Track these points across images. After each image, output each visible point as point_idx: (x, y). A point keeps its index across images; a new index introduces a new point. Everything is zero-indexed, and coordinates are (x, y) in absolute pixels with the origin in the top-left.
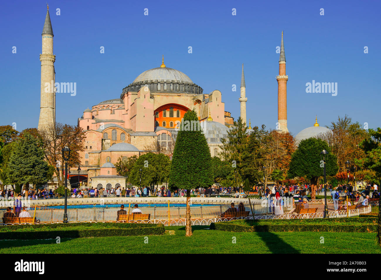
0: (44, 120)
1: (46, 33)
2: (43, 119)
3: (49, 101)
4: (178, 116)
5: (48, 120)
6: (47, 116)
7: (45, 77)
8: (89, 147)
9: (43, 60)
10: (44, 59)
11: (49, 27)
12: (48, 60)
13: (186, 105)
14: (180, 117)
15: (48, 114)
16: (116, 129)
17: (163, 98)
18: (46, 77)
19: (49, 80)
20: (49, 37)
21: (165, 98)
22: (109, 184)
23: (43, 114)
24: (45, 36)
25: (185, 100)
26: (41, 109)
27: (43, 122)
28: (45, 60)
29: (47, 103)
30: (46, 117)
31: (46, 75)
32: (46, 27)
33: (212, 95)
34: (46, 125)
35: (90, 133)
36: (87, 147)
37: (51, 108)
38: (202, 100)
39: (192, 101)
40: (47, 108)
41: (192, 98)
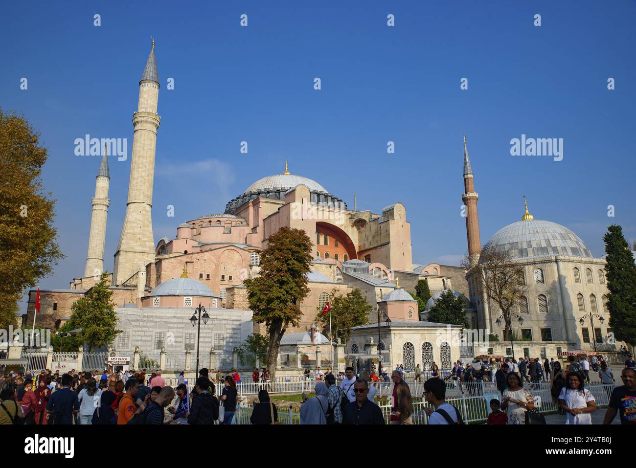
0: (136, 225)
1: (148, 79)
2: (133, 222)
3: (146, 192)
5: (142, 226)
6: (142, 219)
7: (141, 149)
8: (227, 278)
9: (141, 121)
10: (142, 119)
11: (154, 71)
12: (151, 122)
13: (341, 226)
14: (328, 245)
15: (144, 215)
18: (144, 150)
19: (148, 156)
20: (153, 86)
23: (134, 214)
24: (147, 84)
26: (131, 206)
27: (134, 229)
28: (144, 121)
29: (142, 195)
30: (139, 220)
31: (144, 147)
32: (150, 70)
33: (393, 209)
34: (139, 234)
35: (230, 250)
36: (223, 277)
37: (149, 205)
38: (367, 219)
39: (349, 221)
40: (142, 204)
41: (349, 216)
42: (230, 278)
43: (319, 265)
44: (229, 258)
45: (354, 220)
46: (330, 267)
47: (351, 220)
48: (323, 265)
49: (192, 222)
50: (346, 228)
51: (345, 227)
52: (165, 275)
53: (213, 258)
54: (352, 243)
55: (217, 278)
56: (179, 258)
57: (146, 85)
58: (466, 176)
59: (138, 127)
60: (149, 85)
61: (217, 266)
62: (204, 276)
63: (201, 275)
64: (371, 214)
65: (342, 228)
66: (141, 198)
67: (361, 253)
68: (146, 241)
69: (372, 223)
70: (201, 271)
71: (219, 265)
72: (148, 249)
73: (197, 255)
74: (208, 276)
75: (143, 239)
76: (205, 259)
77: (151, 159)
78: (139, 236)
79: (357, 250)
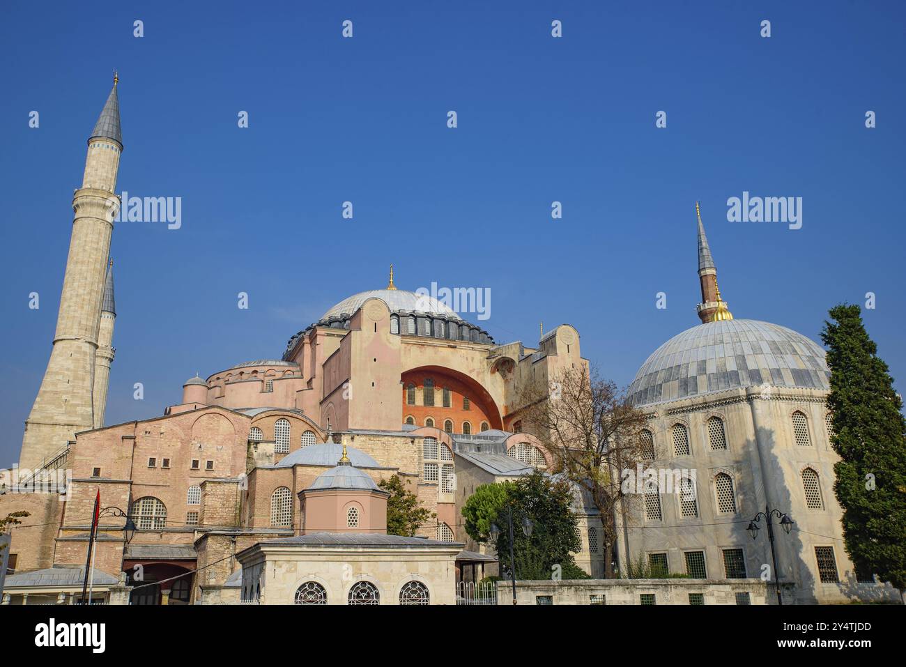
0: (60, 377)
1: (100, 135)
2: (57, 373)
3: (84, 322)
4: (446, 403)
5: (71, 379)
6: (72, 367)
7: (81, 250)
8: (203, 465)
9: (83, 204)
10: (84, 200)
11: (112, 122)
13: (471, 372)
14: (451, 406)
15: (77, 360)
16: (289, 418)
17: (410, 350)
18: (84, 250)
19: (91, 260)
20: (108, 147)
21: (415, 350)
22: (364, 583)
23: (59, 359)
24: (97, 143)
25: (467, 359)
26: (58, 345)
27: (57, 385)
28: (86, 203)
29: (76, 326)
30: (68, 369)
31: (85, 245)
32: (106, 122)
33: (554, 336)
34: (67, 393)
35: (212, 415)
36: (195, 463)
37: (89, 343)
38: (516, 358)
39: (485, 363)
40: (76, 342)
41: (487, 355)
42: (210, 464)
43: (390, 439)
44: (210, 429)
45: (493, 361)
46: (413, 442)
47: (489, 361)
48: (399, 439)
49: (216, 376)
50: (480, 376)
51: (478, 374)
52: (81, 461)
53: (177, 429)
54: (493, 402)
55: (184, 466)
56: (109, 430)
57: (96, 146)
58: (703, 273)
59: (79, 214)
60: (100, 145)
61: (186, 443)
62: (159, 463)
63: (152, 461)
64: (522, 348)
65: (473, 376)
66: (75, 331)
67: (508, 418)
68: (78, 405)
69: (523, 364)
70: (153, 454)
71: (189, 442)
72: (80, 419)
73: (147, 424)
74: (166, 462)
75: (71, 402)
76: (162, 431)
77: (98, 266)
78: (64, 397)
79: (502, 414)
